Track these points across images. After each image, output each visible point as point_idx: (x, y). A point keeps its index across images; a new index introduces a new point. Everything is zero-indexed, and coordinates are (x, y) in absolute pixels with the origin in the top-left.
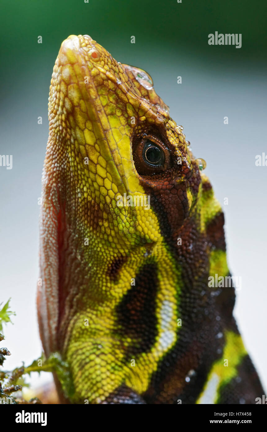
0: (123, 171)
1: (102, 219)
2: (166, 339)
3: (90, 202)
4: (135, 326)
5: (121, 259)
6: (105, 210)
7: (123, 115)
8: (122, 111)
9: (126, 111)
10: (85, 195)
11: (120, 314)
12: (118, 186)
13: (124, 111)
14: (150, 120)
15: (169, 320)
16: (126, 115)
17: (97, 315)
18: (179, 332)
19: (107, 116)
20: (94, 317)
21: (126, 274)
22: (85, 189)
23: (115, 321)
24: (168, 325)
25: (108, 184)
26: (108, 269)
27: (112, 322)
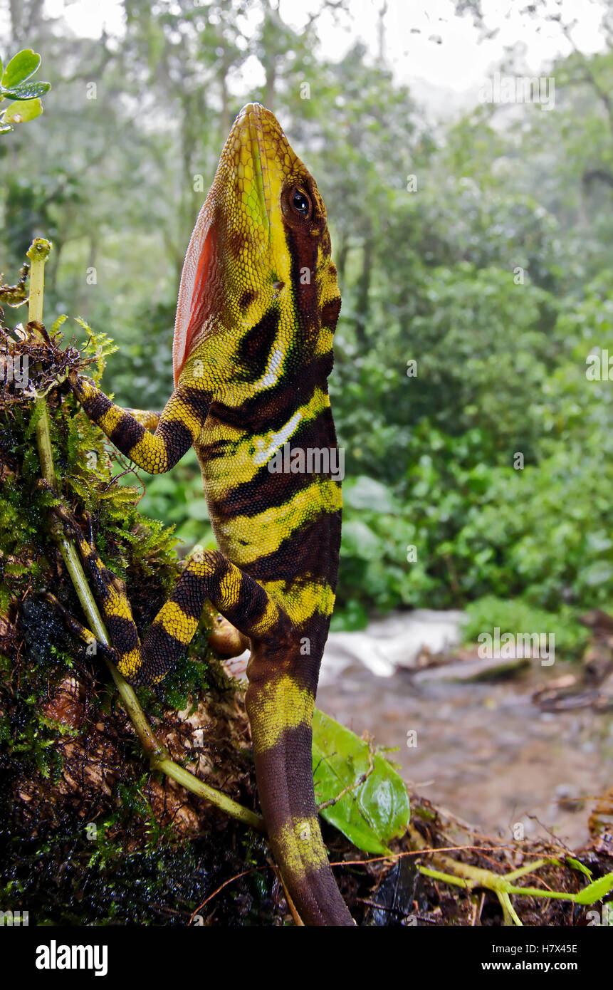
0: (270, 206)
1: (244, 247)
2: (269, 379)
3: (237, 232)
4: (248, 361)
5: (252, 292)
6: (247, 239)
7: (280, 162)
8: (281, 159)
9: (284, 159)
10: (234, 226)
11: (241, 347)
12: (263, 219)
13: (282, 158)
14: (302, 172)
15: (276, 366)
16: (283, 163)
17: (223, 338)
18: (281, 379)
19: (267, 158)
20: (220, 339)
21: (254, 311)
22: (235, 221)
23: (236, 351)
24: (274, 370)
25: (255, 216)
26: (240, 299)
27: (233, 351)
